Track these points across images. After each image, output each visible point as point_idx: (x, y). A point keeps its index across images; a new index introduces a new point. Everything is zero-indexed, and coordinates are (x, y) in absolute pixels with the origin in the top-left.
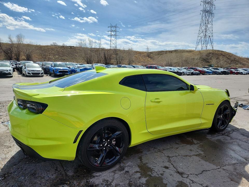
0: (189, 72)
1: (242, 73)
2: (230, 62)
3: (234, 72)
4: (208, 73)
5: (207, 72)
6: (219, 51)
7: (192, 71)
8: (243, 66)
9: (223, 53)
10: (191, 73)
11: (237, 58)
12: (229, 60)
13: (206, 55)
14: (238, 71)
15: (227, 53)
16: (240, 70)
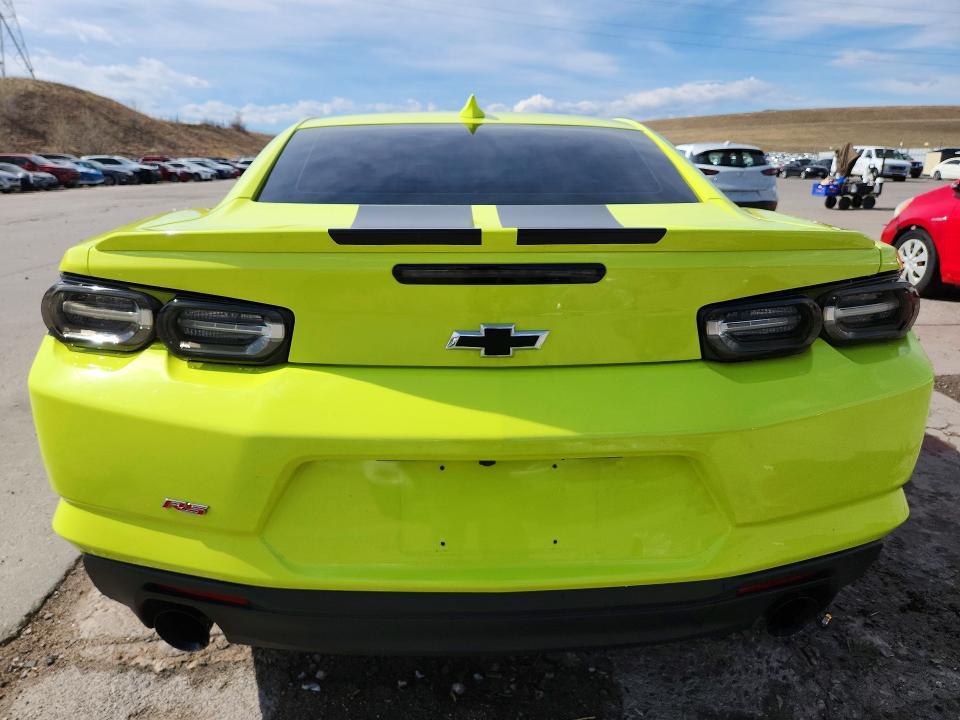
0: (10, 179)
1: (197, 174)
2: (121, 135)
3: (175, 174)
4: (89, 180)
5: (85, 175)
6: (61, 87)
7: (21, 173)
8: (171, 150)
9: (82, 97)
10: (19, 183)
11: (143, 122)
12: (116, 128)
13: (17, 103)
14: (185, 169)
15: (97, 100)
16: (189, 165)
